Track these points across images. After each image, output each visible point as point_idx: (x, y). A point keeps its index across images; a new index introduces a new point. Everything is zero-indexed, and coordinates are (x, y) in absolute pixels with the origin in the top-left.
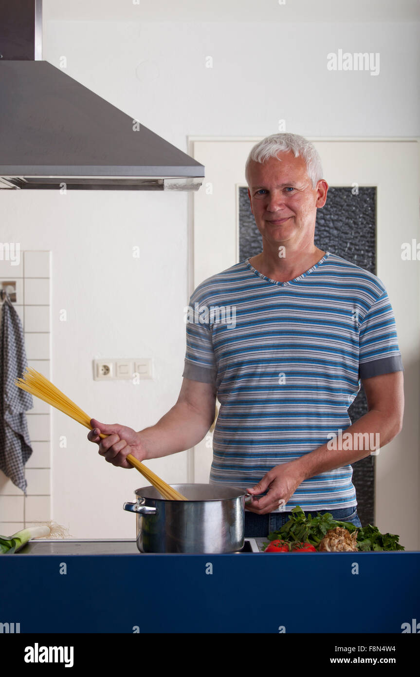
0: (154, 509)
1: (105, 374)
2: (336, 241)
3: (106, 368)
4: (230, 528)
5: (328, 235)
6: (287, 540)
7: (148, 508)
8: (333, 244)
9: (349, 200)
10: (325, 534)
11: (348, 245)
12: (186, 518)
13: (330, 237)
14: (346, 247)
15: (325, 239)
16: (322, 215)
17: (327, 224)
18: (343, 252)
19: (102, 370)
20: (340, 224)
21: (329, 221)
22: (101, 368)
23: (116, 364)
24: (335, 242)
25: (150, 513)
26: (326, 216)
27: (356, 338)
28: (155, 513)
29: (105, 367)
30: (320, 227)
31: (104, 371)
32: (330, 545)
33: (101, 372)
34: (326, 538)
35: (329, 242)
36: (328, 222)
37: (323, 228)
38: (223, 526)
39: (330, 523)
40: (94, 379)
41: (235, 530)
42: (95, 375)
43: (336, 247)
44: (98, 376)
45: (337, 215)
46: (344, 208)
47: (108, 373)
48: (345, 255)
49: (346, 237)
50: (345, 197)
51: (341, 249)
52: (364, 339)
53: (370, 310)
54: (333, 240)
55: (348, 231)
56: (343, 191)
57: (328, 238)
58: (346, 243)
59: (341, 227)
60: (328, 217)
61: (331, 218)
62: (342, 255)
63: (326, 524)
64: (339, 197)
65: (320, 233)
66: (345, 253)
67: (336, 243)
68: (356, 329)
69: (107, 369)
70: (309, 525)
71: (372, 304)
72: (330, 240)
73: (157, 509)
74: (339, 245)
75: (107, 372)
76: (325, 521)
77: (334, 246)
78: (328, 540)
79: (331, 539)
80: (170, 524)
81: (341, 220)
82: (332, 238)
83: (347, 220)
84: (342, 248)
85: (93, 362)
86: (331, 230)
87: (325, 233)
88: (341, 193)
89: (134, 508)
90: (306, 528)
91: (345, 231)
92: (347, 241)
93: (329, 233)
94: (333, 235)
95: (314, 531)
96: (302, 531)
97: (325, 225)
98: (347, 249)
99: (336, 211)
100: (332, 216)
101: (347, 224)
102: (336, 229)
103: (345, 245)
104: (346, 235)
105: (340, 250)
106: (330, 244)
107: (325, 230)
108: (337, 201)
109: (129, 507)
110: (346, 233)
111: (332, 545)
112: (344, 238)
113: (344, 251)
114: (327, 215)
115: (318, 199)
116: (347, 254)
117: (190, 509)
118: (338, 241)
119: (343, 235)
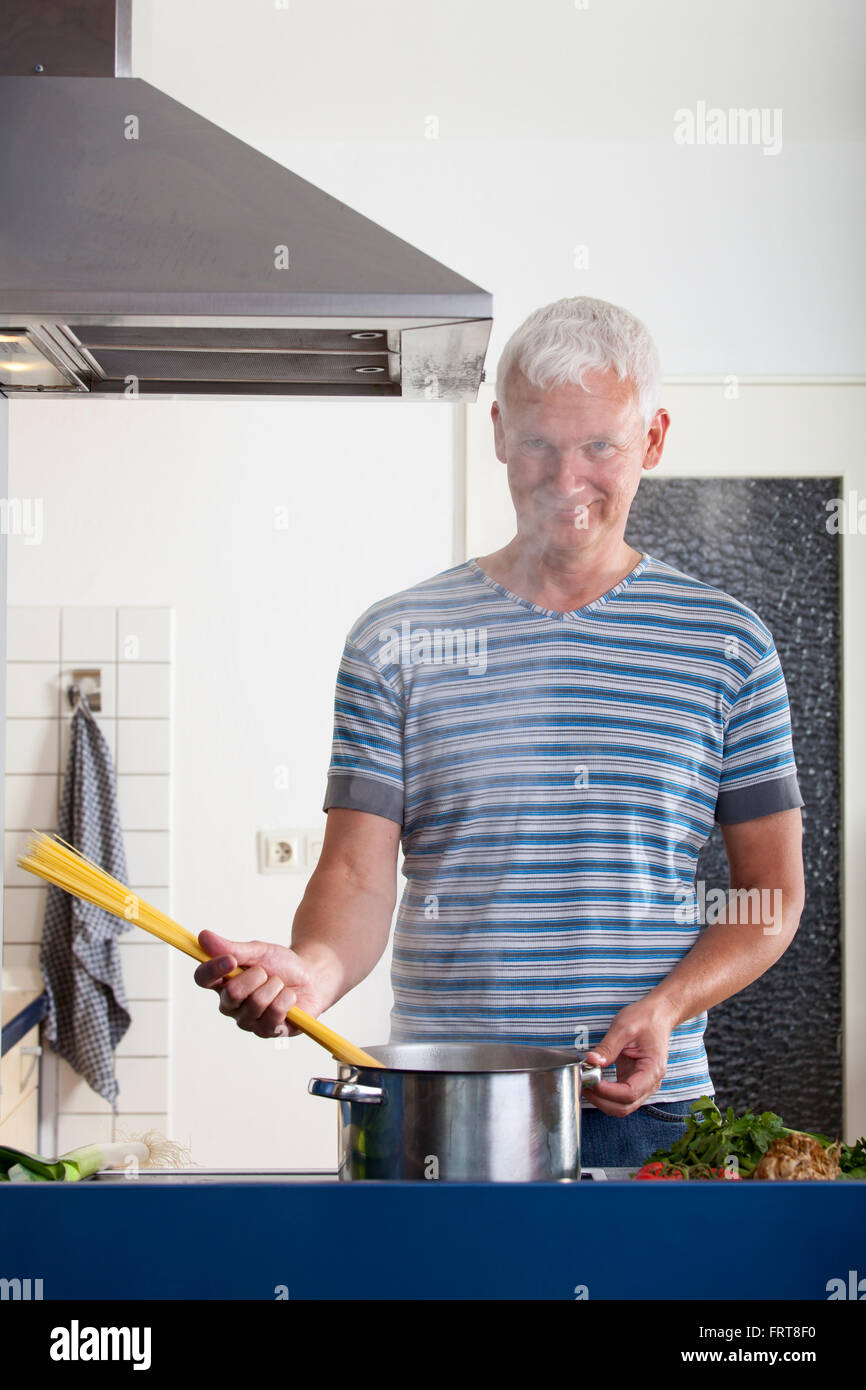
0: (378, 1091)
1: (282, 859)
2: (759, 589)
3: (286, 848)
4: (548, 1136)
5: (741, 575)
6: (680, 1163)
7: (365, 1090)
8: (752, 594)
9: (784, 503)
10: (764, 1151)
11: (784, 597)
12: (449, 1111)
13: (746, 580)
14: (779, 600)
15: (735, 585)
16: (729, 535)
17: (739, 552)
18: (773, 612)
19: (277, 852)
20: (767, 553)
21: (744, 547)
22: (274, 848)
23: (305, 839)
24: (756, 590)
25: (368, 1100)
26: (737, 537)
27: (718, 737)
28: (378, 1100)
29: (282, 845)
30: (725, 560)
31: (280, 854)
32: (780, 1174)
33: (274, 857)
34: (770, 1156)
35: (745, 592)
36: (741, 550)
37: (731, 562)
38: (532, 1131)
39: (775, 1130)
40: (260, 871)
41: (559, 1140)
42: (263, 863)
43: (759, 601)
44: (267, 864)
45: (762, 534)
46: (774, 520)
47: (289, 857)
48: (776, 616)
49: (779, 580)
50: (777, 499)
51: (768, 604)
52: (734, 740)
53: (750, 678)
54: (753, 586)
55: (784, 568)
56: (773, 485)
57: (742, 583)
58: (781, 592)
59: (769, 559)
60: (742, 538)
61: (747, 540)
62: (772, 617)
63: (765, 1132)
64: (765, 497)
65: (725, 572)
66: (776, 613)
67: (758, 592)
68: (717, 716)
69: (286, 850)
70: (727, 1133)
71: (753, 664)
72: (746, 586)
73: (384, 1092)
74: (764, 596)
75: (286, 855)
76: (762, 1127)
77: (756, 598)
78: (774, 1161)
79: (780, 1160)
80: (414, 1124)
81: (768, 546)
82: (750, 582)
83: (781, 546)
84: (771, 602)
85: (259, 836)
86: (748, 566)
87: (736, 572)
88: (768, 491)
89: (328, 1090)
90: (720, 1138)
91: (777, 568)
92: (782, 587)
93: (745, 573)
94: (753, 576)
95: (740, 1146)
96: (712, 1147)
97: (736, 555)
98: (780, 605)
99: (758, 527)
100: (750, 538)
101: (781, 553)
102: (760, 563)
103: (776, 595)
104: (779, 576)
105: (767, 608)
106: (747, 595)
107: (737, 567)
108: (760, 507)
109: (320, 1088)
110: (781, 573)
111: (783, 1172)
112: (776, 582)
113: (776, 608)
114: (739, 534)
115: (649, 450)
116: (780, 614)
117: (458, 1093)
118: (763, 589)
119: (774, 577)
